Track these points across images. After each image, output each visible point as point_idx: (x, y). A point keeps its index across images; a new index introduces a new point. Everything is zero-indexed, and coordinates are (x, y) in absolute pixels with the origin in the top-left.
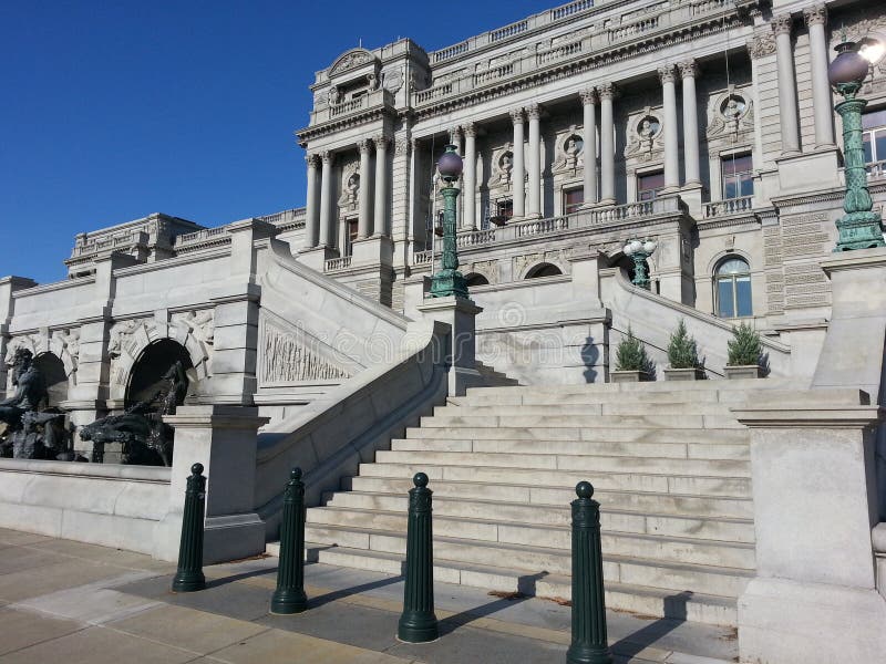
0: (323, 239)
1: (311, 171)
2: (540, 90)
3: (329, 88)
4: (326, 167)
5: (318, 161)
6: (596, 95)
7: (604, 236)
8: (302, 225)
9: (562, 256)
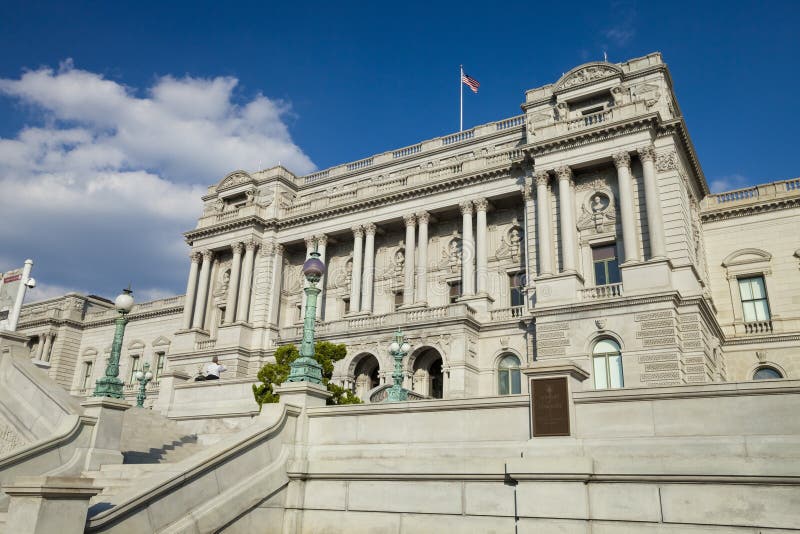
0: (197, 324)
1: (194, 265)
2: (375, 212)
3: (216, 200)
4: (206, 263)
5: (200, 258)
6: (416, 219)
7: (410, 332)
8: (180, 310)
9: (380, 347)
